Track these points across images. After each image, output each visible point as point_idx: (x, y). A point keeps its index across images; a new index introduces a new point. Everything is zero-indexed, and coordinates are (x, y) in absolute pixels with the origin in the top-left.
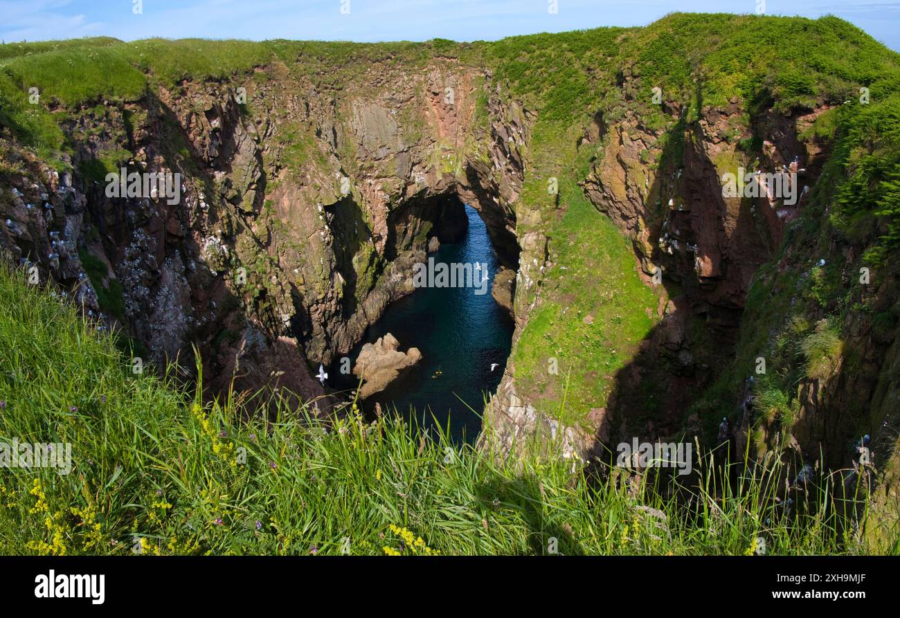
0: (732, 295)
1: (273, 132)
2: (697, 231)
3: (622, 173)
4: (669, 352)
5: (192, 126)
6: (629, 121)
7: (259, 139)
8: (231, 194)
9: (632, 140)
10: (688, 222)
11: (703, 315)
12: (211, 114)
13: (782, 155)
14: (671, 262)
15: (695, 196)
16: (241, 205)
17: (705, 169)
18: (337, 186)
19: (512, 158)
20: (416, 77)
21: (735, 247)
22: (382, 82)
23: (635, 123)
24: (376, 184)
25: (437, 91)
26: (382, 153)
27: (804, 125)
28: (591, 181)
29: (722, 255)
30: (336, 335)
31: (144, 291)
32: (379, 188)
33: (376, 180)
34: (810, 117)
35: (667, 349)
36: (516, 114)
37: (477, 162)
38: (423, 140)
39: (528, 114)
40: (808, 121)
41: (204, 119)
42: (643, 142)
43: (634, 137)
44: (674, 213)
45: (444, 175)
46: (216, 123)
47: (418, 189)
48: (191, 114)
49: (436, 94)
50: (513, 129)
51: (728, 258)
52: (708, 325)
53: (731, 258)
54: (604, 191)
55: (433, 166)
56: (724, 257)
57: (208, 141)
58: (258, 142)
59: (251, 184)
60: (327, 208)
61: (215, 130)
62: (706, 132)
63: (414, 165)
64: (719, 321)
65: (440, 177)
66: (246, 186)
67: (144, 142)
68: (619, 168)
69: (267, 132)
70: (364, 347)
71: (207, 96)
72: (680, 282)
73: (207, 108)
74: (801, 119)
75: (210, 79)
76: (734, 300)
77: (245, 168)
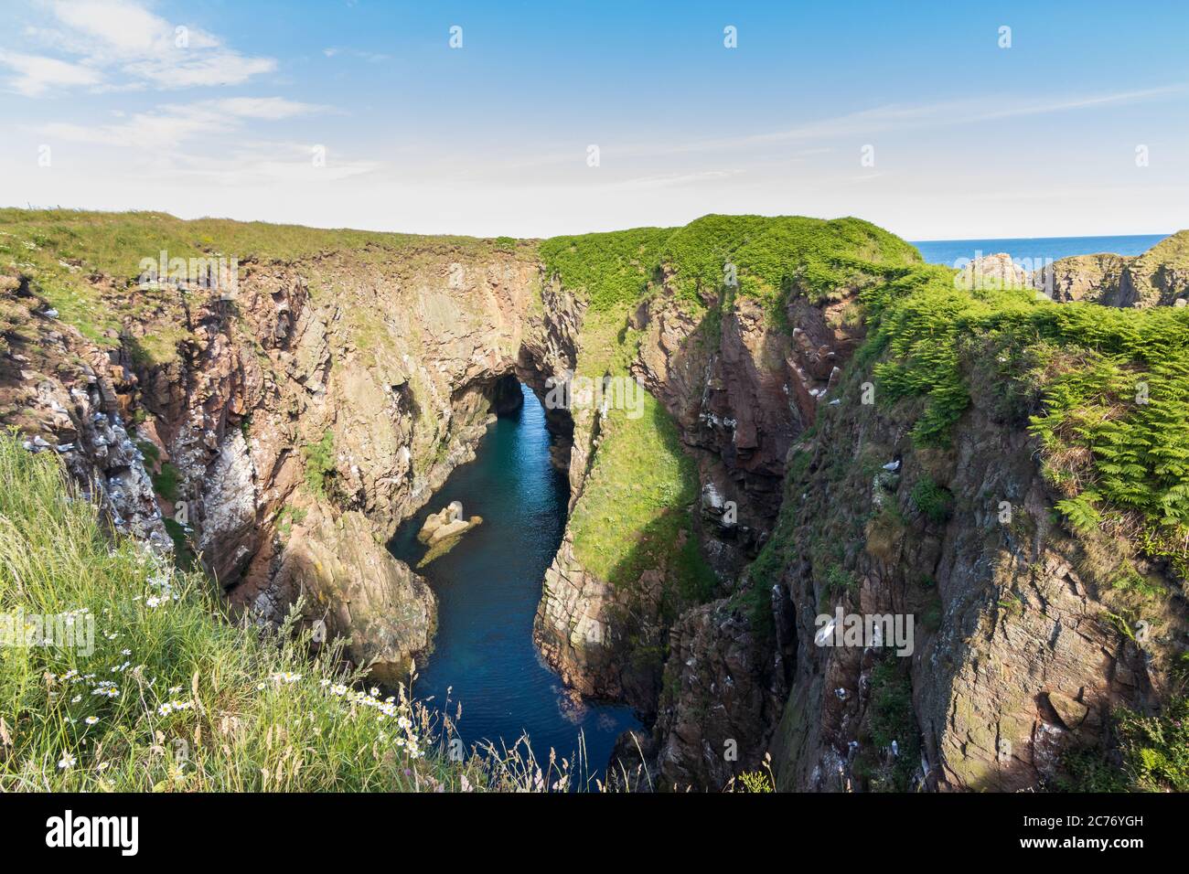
0: (768, 464)
1: (342, 316)
2: (734, 407)
3: (664, 357)
4: (712, 517)
5: (257, 307)
6: (670, 312)
7: (327, 321)
8: (298, 374)
9: (673, 328)
10: (726, 400)
11: (741, 482)
12: (278, 296)
13: (811, 340)
14: (710, 435)
15: (732, 376)
16: (307, 384)
17: (741, 354)
18: (405, 368)
19: (564, 343)
20: (477, 269)
21: (769, 422)
22: (446, 273)
23: (675, 314)
24: (440, 366)
25: (496, 282)
26: (446, 337)
27: (832, 315)
28: (637, 365)
29: (758, 429)
30: (401, 506)
31: (199, 471)
32: (444, 369)
33: (440, 363)
34: (837, 307)
35: (710, 512)
36: (568, 305)
37: (533, 347)
38: (484, 327)
39: (578, 304)
40: (835, 310)
41: (271, 301)
42: (683, 330)
43: (675, 326)
44: (712, 392)
45: (504, 359)
46: (283, 306)
47: (480, 371)
48: (257, 295)
49: (495, 285)
50: (566, 318)
51: (763, 431)
52: (748, 491)
53: (766, 431)
54: (648, 373)
55: (493, 350)
56: (760, 430)
57: (274, 322)
58: (326, 325)
59: (319, 364)
60: (395, 388)
61: (283, 312)
62: (741, 321)
63: (475, 348)
64: (756, 487)
65: (499, 360)
66: (314, 366)
67: (203, 321)
68: (662, 353)
69: (335, 315)
70: (429, 518)
71: (274, 278)
72: (719, 452)
73: (274, 291)
74: (829, 308)
75: (278, 262)
76: (769, 468)
77: (314, 349)
